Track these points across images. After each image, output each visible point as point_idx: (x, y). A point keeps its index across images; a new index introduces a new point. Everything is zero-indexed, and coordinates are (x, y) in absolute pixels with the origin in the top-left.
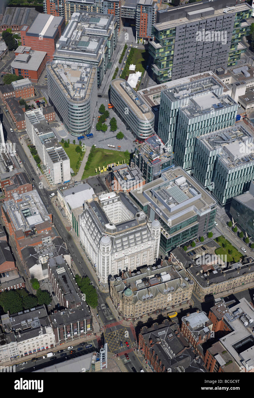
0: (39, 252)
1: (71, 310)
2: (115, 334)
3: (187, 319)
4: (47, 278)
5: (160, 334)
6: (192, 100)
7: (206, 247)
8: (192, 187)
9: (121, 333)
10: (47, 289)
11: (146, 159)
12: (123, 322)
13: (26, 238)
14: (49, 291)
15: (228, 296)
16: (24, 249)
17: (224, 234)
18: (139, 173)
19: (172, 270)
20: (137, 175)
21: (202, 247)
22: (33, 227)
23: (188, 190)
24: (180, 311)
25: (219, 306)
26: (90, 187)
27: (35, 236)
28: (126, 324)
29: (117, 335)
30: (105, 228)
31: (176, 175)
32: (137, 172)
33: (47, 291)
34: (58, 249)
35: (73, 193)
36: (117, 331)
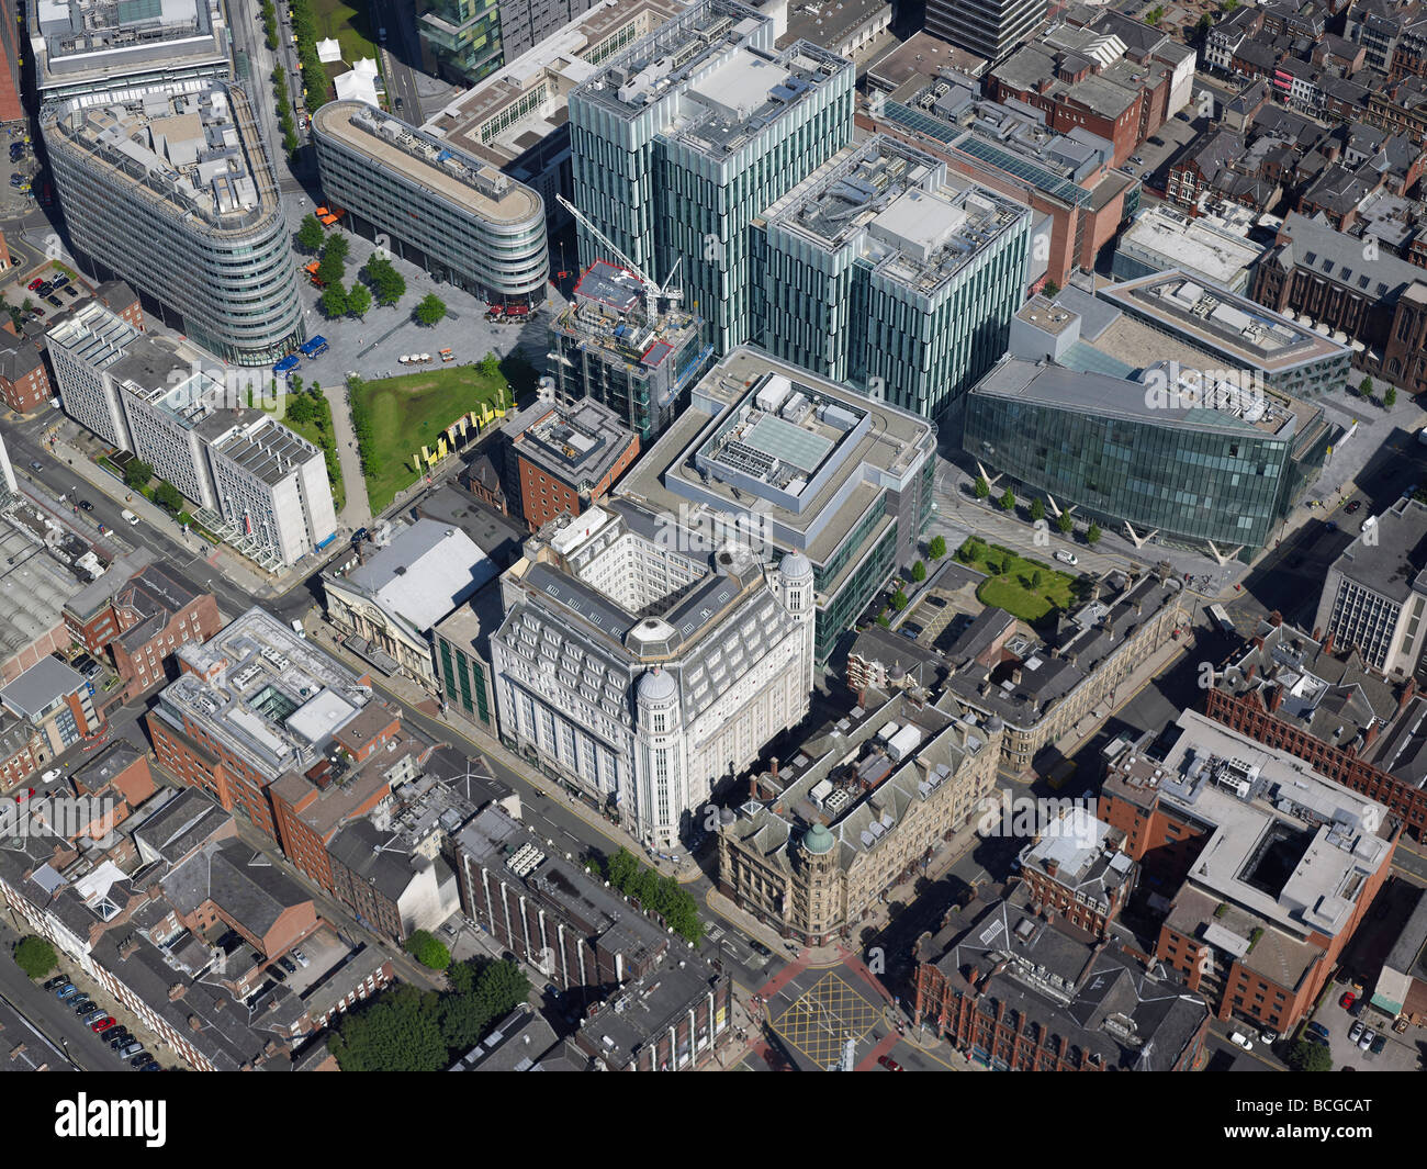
0: (401, 825)
1: (641, 982)
2: (805, 1007)
3: (1039, 853)
4: (456, 913)
5: (986, 938)
6: (691, 95)
7: (943, 594)
8: (827, 401)
9: (825, 997)
10: (477, 950)
11: (613, 356)
12: (810, 956)
13: (324, 796)
14: (488, 955)
15: (1102, 730)
16: (339, 837)
17: (974, 531)
18: (606, 417)
19: (908, 707)
20: (603, 426)
21: (929, 599)
22: (329, 745)
23: (812, 417)
24: (977, 840)
25: (1128, 767)
26: (452, 527)
27: (349, 775)
28: (825, 957)
29: (815, 1007)
30: (636, 644)
31: (742, 378)
32: (596, 415)
33: (482, 956)
34: (462, 792)
35: (401, 571)
36: (808, 994)
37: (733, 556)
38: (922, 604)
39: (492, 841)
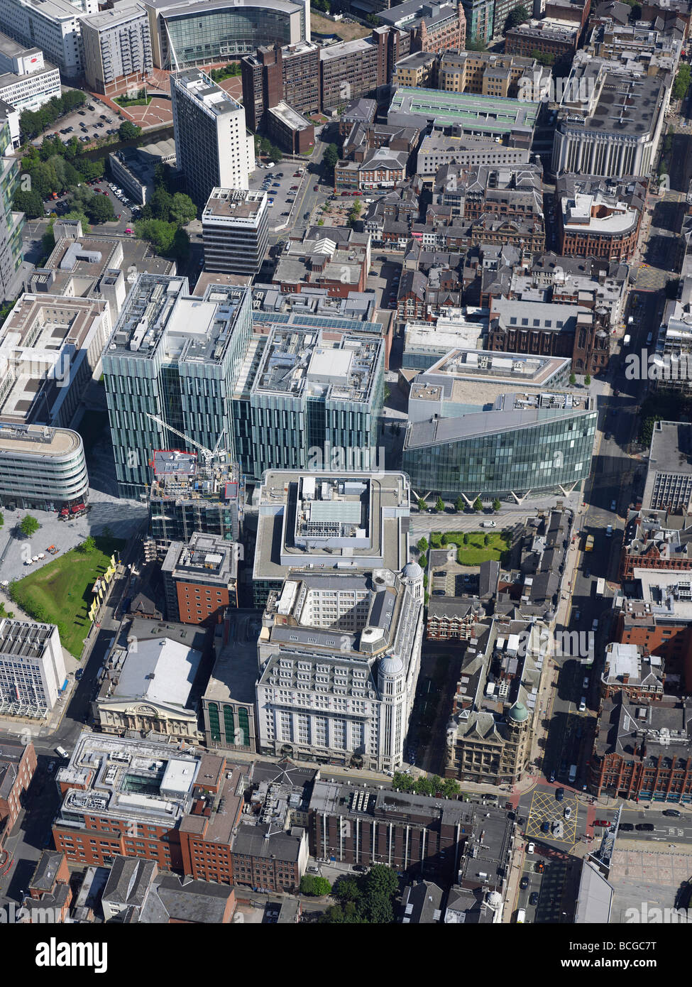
0: (268, 817)
1: (474, 835)
2: (535, 816)
3: (613, 674)
5: (626, 727)
6: (170, 334)
7: (441, 568)
8: (342, 482)
9: (542, 806)
10: (338, 873)
12: (517, 788)
13: (212, 821)
14: (345, 874)
15: (573, 604)
16: (236, 841)
17: (430, 530)
18: (214, 540)
19: (501, 627)
20: (217, 545)
21: (435, 574)
22: (194, 791)
23: (336, 494)
24: (555, 688)
25: (631, 609)
26: (160, 640)
27: (217, 803)
28: (526, 785)
29: (541, 813)
30: (368, 646)
31: (280, 487)
32: (208, 541)
33: (342, 875)
34: (288, 783)
35: (151, 677)
36: (532, 808)
37: (382, 578)
38: (434, 580)
39: (332, 800)
